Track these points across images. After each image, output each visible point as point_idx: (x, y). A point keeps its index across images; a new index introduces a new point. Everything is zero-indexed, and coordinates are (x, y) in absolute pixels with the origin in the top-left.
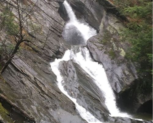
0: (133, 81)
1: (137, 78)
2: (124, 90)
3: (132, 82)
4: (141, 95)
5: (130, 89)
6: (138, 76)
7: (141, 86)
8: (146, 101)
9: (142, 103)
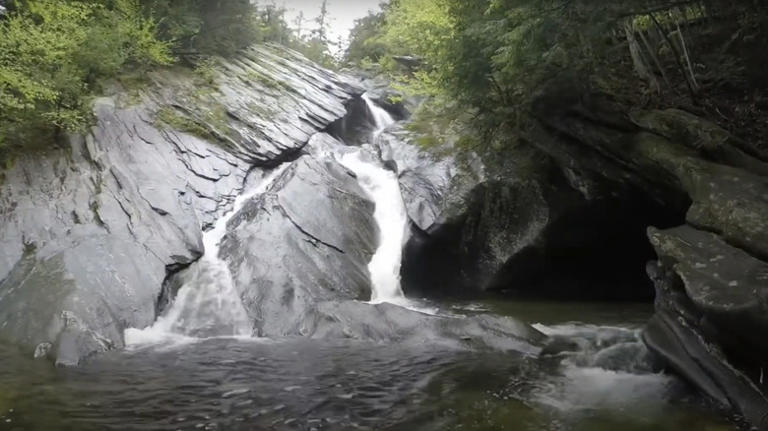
0: (473, 191)
1: (482, 178)
2: (443, 220)
3: (467, 194)
4: (499, 235)
5: (464, 217)
6: (486, 176)
7: (498, 205)
8: (516, 251)
9: (505, 259)
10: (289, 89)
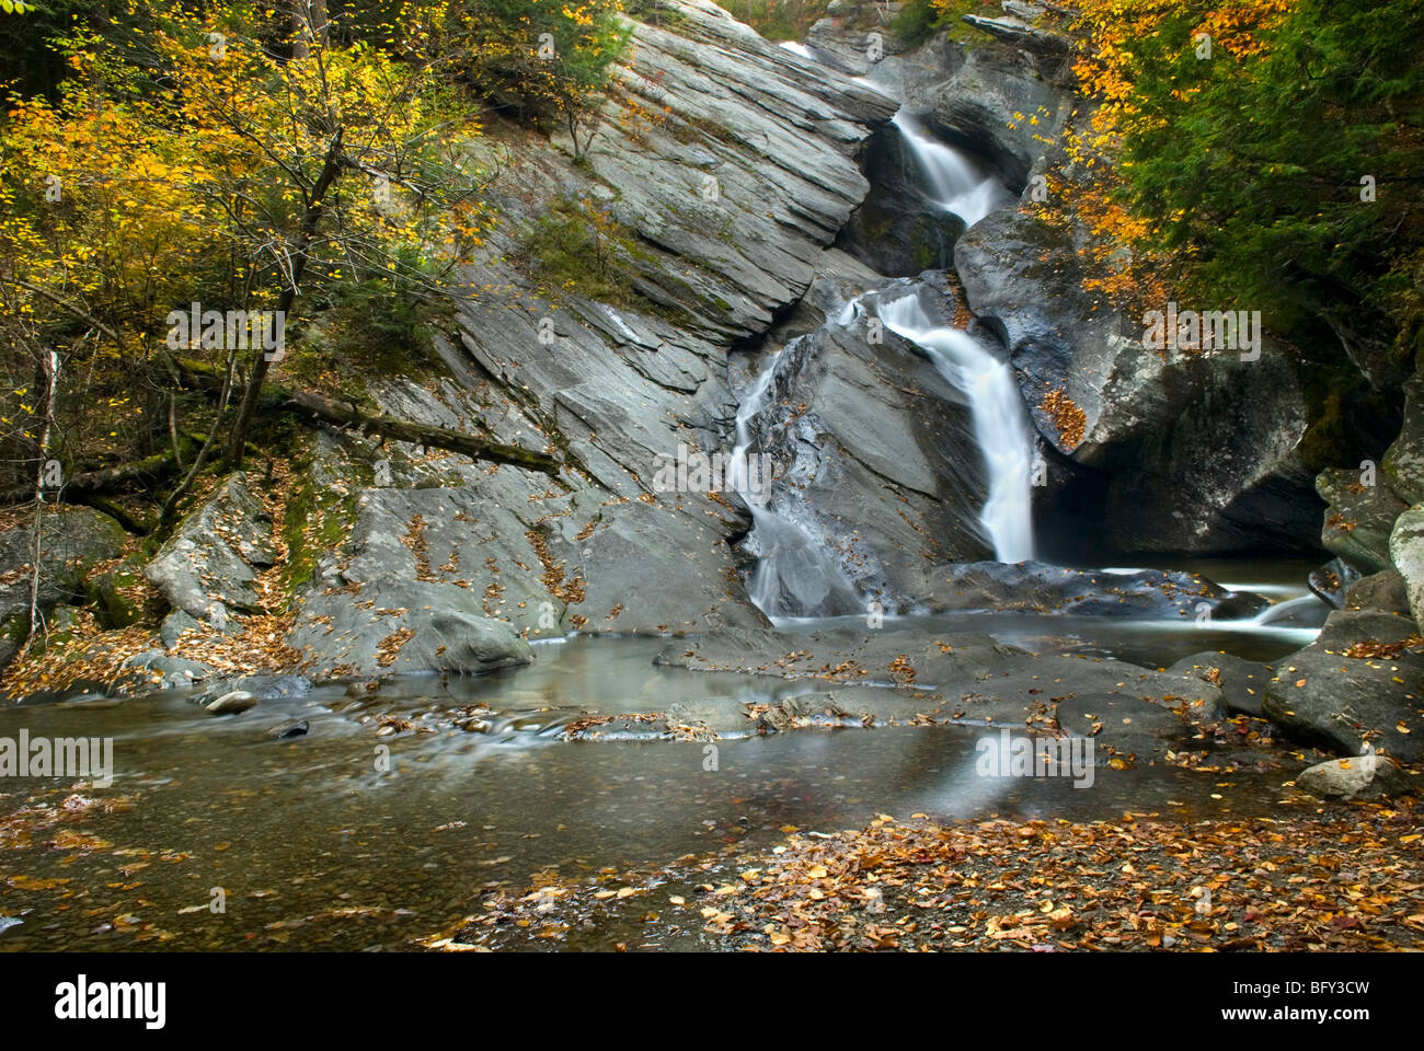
2: (1102, 436)
4: (1212, 457)
8: (1245, 485)
9: (1225, 501)
10: (727, 137)
